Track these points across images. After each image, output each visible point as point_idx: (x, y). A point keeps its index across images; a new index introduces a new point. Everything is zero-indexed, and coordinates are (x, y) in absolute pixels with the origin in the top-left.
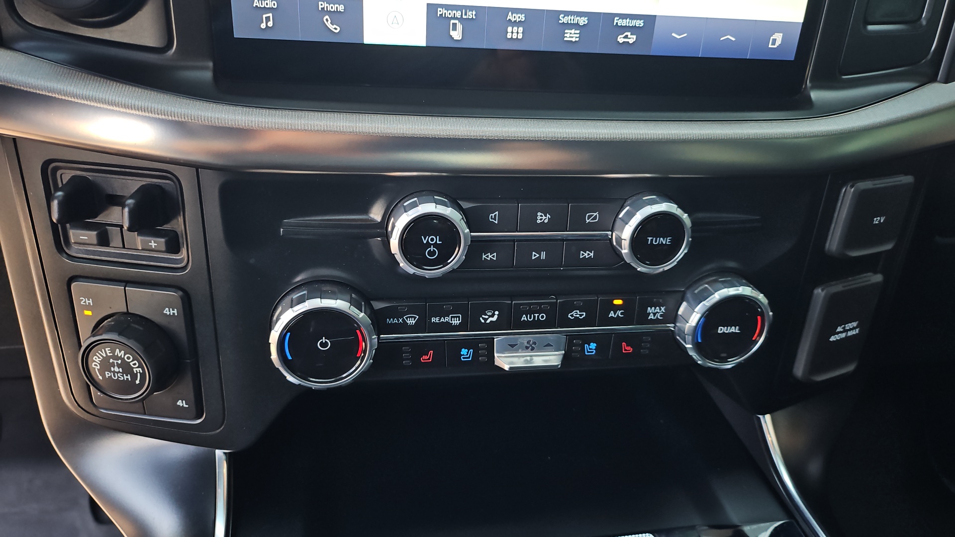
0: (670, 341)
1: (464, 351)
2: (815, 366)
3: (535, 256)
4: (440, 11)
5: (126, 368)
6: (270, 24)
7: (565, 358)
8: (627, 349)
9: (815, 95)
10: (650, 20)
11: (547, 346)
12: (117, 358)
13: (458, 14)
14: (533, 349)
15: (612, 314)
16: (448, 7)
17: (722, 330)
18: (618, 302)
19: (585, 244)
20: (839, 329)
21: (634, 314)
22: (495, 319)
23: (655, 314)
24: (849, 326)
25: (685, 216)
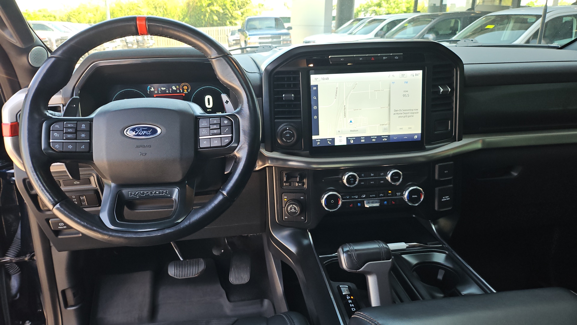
0: (403, 200)
1: (359, 204)
2: (440, 207)
3: (371, 183)
4: (349, 138)
5: (295, 209)
6: (319, 144)
7: (380, 205)
8: (393, 203)
9: (426, 147)
10: (389, 136)
11: (376, 202)
12: (293, 207)
13: (352, 138)
14: (373, 203)
15: (389, 195)
16: (350, 138)
17: (413, 196)
18: (390, 192)
19: (382, 179)
20: (444, 198)
21: (394, 194)
22: (364, 196)
23: (398, 194)
24: (446, 197)
25: (400, 172)
